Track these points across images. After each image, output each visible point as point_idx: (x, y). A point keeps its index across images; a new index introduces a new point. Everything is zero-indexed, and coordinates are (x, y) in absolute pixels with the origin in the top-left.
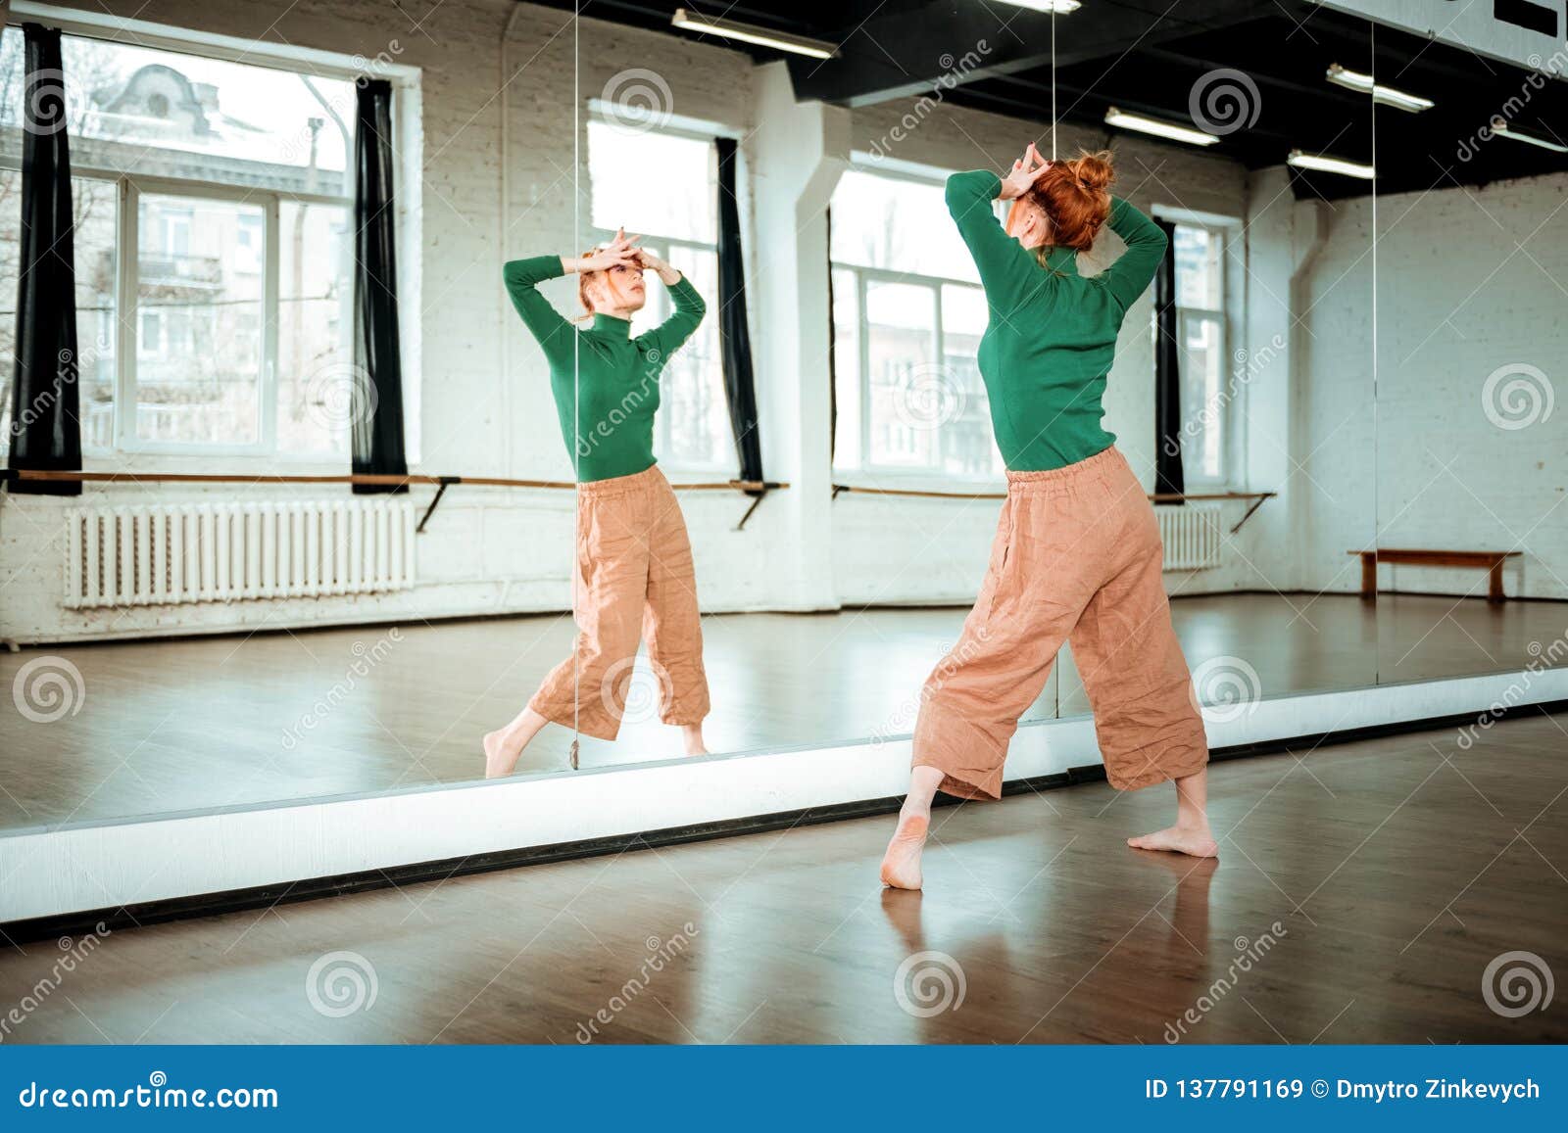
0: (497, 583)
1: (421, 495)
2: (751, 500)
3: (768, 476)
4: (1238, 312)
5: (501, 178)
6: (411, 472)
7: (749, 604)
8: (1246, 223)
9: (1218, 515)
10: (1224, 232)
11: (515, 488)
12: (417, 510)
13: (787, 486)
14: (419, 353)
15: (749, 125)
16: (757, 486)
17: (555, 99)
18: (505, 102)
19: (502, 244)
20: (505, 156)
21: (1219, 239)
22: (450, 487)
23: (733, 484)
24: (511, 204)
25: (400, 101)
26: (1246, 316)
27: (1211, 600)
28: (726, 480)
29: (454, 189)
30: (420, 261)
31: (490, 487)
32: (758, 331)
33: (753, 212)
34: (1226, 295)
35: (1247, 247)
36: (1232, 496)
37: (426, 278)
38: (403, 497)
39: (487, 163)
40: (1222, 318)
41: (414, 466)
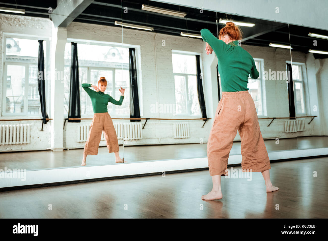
0: (158, 139)
1: (143, 122)
2: (204, 122)
3: (208, 117)
4: (306, 81)
5: (155, 64)
6: (141, 117)
7: (205, 141)
8: (306, 64)
9: (304, 121)
10: (301, 66)
11: (161, 120)
12: (142, 125)
13: (211, 119)
14: (142, 96)
15: (202, 52)
16: (205, 119)
17: (165, 50)
18: (156, 51)
19: (156, 76)
20: (156, 60)
21: (300, 67)
22: (148, 120)
23: (201, 119)
24: (158, 69)
25: (137, 52)
26: (308, 82)
27: (304, 138)
28: (200, 118)
29: (147, 67)
30: (142, 79)
31: (156, 120)
32: (205, 90)
33: (203, 68)
34: (303, 78)
35: (306, 69)
36: (307, 117)
37: (143, 82)
38: (140, 122)
39: (153, 62)
40: (303, 82)
41: (142, 116)
